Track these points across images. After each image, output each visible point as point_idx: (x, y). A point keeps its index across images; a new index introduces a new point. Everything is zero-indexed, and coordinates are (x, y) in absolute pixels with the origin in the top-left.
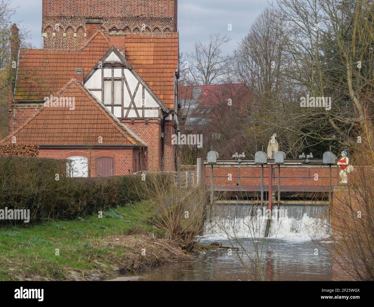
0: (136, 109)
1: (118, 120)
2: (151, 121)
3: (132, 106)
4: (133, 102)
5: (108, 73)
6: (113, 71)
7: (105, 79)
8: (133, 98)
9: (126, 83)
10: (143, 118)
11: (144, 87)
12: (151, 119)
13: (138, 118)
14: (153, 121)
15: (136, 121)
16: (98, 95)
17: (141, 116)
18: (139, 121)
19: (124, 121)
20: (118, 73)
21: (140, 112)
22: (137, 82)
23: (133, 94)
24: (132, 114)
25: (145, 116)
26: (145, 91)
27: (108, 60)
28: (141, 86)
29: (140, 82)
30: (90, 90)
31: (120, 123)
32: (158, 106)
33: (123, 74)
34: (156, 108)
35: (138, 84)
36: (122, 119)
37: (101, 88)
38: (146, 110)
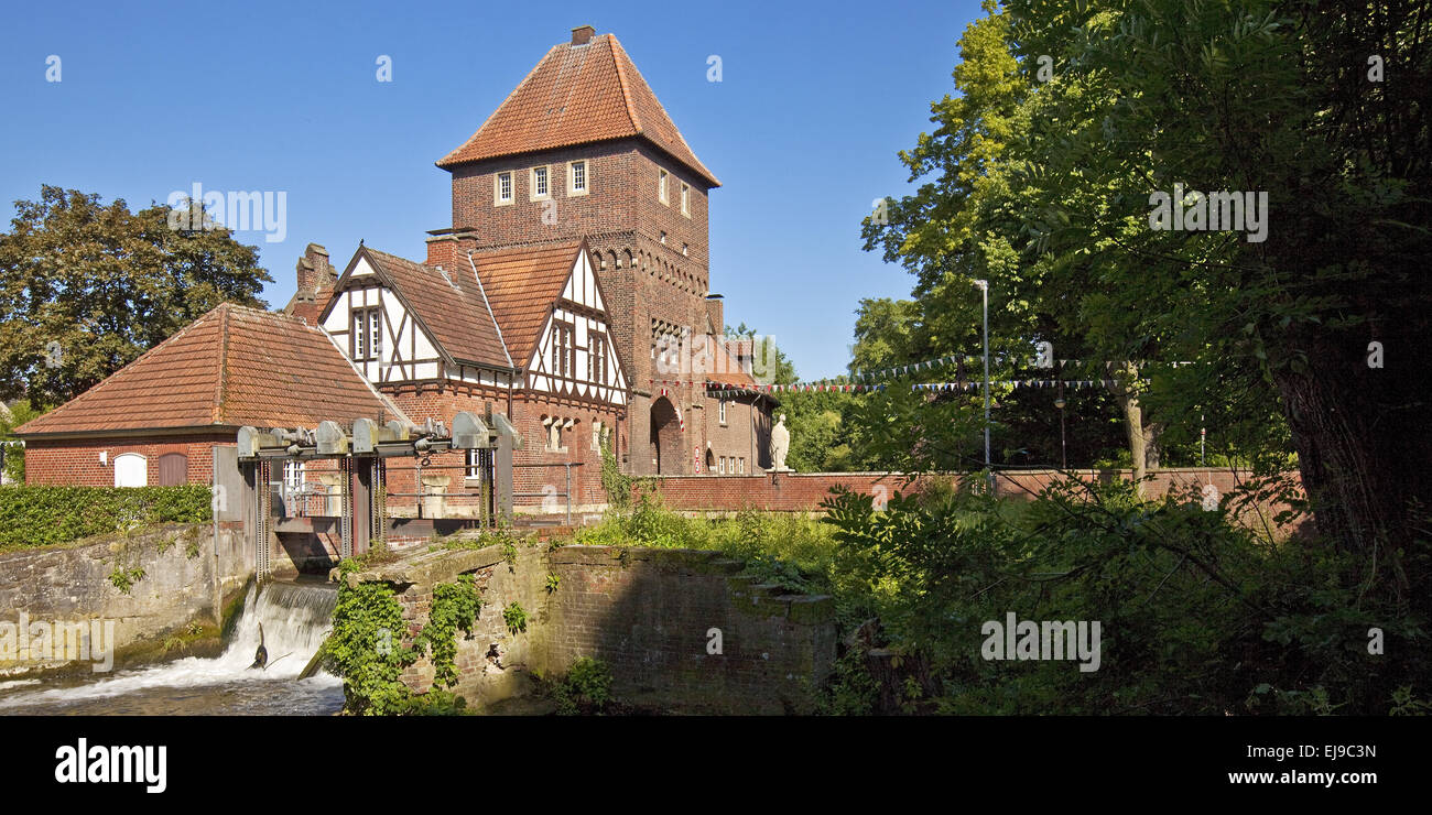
0: (401, 364)
1: (373, 389)
2: (427, 387)
3: (396, 360)
4: (396, 352)
5: (358, 298)
6: (365, 295)
7: (355, 313)
8: (396, 343)
9: (386, 315)
10: (414, 382)
11: (414, 321)
12: (426, 382)
13: (405, 383)
14: (431, 386)
15: (403, 388)
16: (342, 342)
17: (410, 378)
18: (408, 388)
19: (385, 389)
20: (373, 297)
21: (408, 368)
22: (403, 310)
23: (396, 336)
24: (396, 375)
25: (417, 378)
26: (416, 326)
27: (357, 272)
28: (409, 319)
29: (407, 312)
30: (333, 334)
31: (377, 395)
32: (436, 355)
33: (381, 299)
34: (433, 361)
35: (405, 316)
36: (379, 386)
37: (346, 328)
38: (417, 366)
